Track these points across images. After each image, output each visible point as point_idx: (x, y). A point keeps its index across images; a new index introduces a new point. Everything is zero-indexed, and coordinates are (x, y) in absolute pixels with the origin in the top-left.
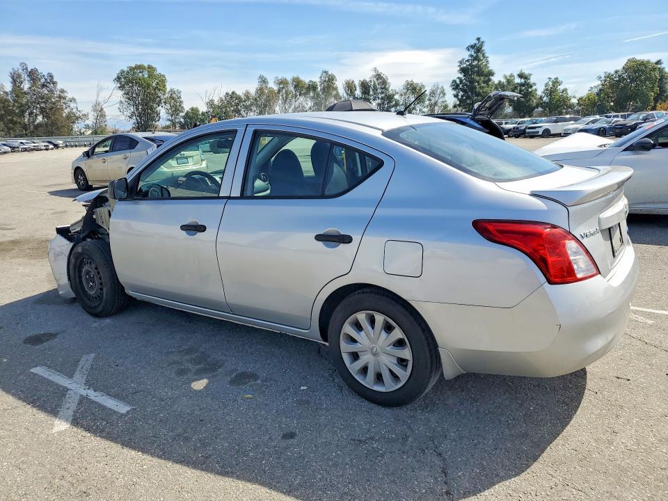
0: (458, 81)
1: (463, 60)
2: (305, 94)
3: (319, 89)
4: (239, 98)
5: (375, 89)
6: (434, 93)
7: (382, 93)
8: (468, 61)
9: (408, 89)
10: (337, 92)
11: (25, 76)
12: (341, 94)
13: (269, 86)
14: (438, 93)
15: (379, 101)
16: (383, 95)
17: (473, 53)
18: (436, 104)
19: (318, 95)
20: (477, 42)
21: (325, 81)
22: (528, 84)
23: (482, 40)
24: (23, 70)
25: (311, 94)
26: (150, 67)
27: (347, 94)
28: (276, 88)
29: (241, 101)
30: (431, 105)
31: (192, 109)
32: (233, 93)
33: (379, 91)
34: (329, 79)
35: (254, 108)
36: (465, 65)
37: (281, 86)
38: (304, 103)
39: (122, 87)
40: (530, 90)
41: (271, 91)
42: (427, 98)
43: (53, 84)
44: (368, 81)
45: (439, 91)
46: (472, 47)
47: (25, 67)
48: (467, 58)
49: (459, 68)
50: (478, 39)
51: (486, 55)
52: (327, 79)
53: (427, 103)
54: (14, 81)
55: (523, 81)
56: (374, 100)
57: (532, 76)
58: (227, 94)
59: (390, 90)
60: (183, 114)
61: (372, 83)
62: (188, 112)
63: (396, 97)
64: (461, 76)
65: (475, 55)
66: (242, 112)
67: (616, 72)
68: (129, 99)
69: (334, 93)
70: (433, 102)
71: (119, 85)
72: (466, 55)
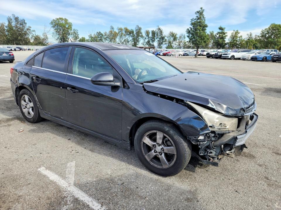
0: (190, 29)
1: (193, 19)
2: (129, 35)
3: (134, 33)
4: (101, 34)
5: (157, 34)
6: (181, 37)
7: (160, 36)
8: (195, 19)
9: (170, 35)
10: (142, 35)
11: (13, 20)
12: (144, 36)
13: (114, 30)
14: (182, 37)
15: (159, 39)
16: (160, 37)
17: (198, 15)
18: (181, 42)
19: (134, 35)
20: (200, 10)
21: (137, 30)
22: (223, 33)
23: (203, 9)
24: (13, 17)
25: (131, 35)
26: (65, 19)
27: (146, 36)
28: (117, 31)
29: (103, 36)
30: (179, 42)
31: (83, 38)
32: (100, 32)
33: (159, 35)
34: (139, 29)
35: (108, 39)
36: (194, 22)
37: (120, 31)
38: (128, 38)
39: (54, 27)
40: (224, 36)
41: (115, 33)
42: (178, 39)
43: (25, 23)
44: (155, 30)
45: (183, 36)
46: (198, 12)
47: (14, 16)
48: (195, 18)
49: (191, 23)
50: (201, 8)
51: (205, 17)
52: (138, 29)
53: (178, 41)
54: (9, 22)
55: (221, 31)
56: (156, 38)
57: (225, 29)
58: (97, 32)
59: (163, 35)
60: (79, 40)
61: (156, 32)
62: (81, 39)
63: (166, 38)
64: (192, 27)
65: (199, 17)
66: (103, 40)
67: (266, 29)
68: (57, 32)
69: (141, 35)
70: (180, 41)
71: (52, 26)
72: (195, 16)
